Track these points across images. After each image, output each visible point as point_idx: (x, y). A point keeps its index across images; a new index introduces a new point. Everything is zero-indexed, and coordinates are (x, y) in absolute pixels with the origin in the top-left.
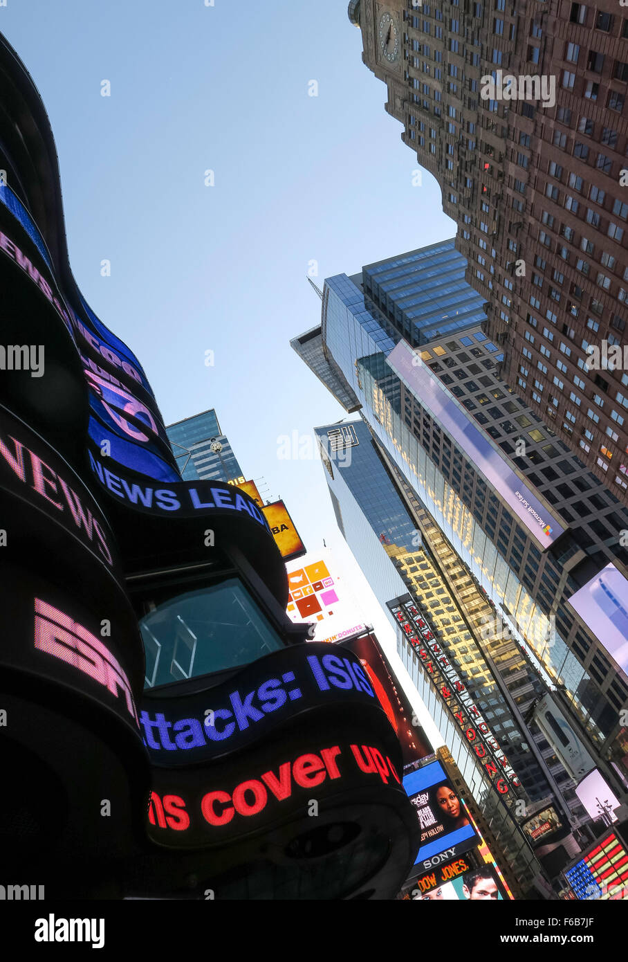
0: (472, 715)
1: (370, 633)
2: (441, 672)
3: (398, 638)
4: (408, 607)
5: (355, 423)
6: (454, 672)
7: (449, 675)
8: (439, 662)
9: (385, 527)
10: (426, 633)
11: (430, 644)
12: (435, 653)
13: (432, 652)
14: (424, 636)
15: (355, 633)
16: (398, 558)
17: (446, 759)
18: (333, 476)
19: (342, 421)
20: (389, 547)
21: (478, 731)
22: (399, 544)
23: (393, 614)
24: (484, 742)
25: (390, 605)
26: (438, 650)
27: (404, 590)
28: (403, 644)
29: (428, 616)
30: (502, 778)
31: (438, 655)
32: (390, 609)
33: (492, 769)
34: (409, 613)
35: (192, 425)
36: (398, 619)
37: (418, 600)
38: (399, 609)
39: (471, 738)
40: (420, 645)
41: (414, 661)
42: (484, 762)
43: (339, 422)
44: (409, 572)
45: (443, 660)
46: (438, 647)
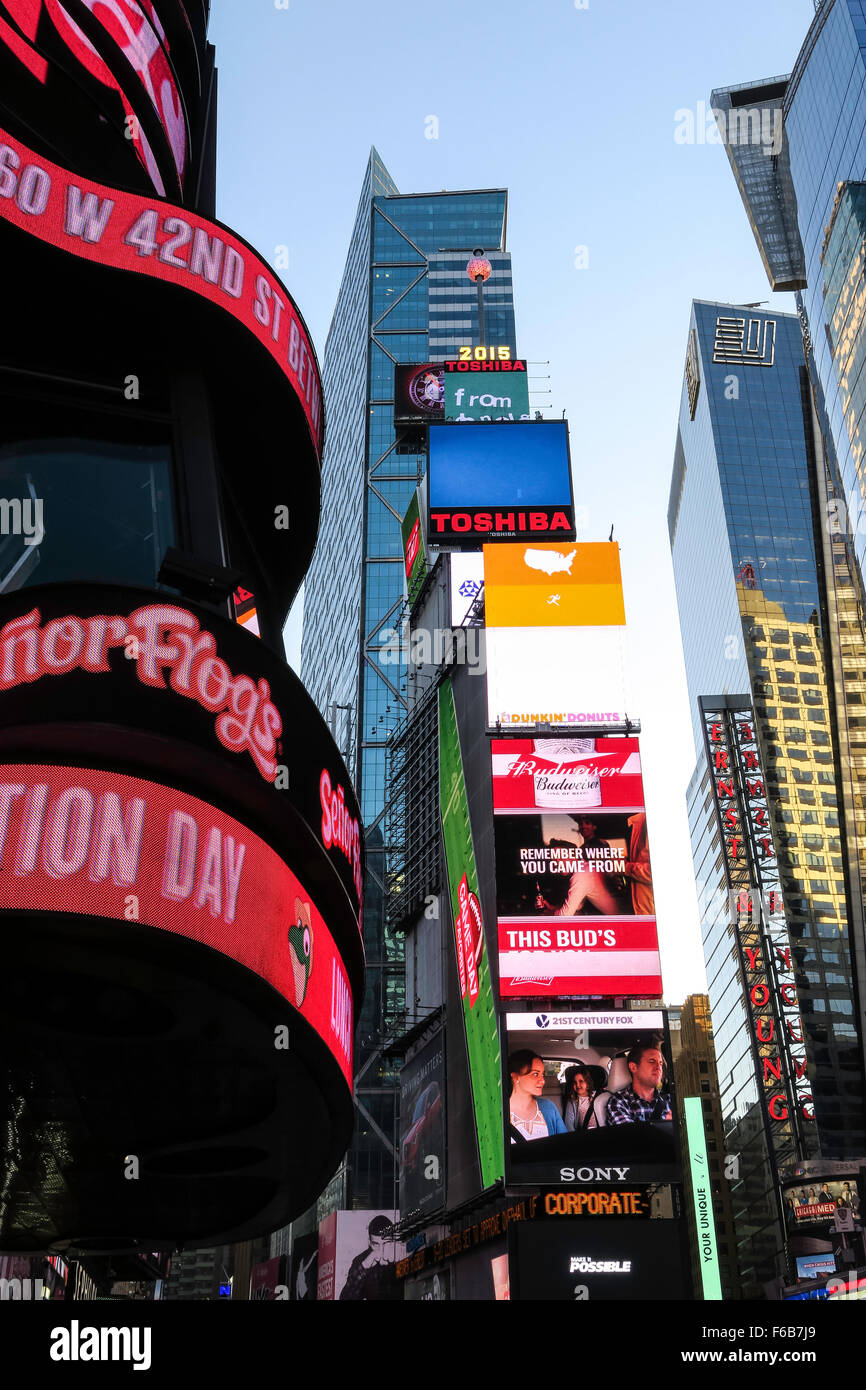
0: (778, 964)
1: (630, 735)
2: (751, 863)
3: (697, 771)
4: (740, 721)
5: (783, 319)
6: (776, 872)
7: (764, 875)
8: (755, 845)
9: (757, 551)
10: (752, 782)
11: (752, 804)
12: (754, 825)
13: (751, 821)
14: (747, 786)
15: (601, 724)
16: (759, 621)
17: (700, 1017)
18: (693, 413)
19: (758, 304)
20: (750, 593)
21: (776, 994)
22: (770, 594)
23: (704, 722)
24: (778, 1018)
25: (705, 704)
26: (762, 822)
27: (742, 686)
28: (703, 786)
29: (773, 752)
30: (784, 1094)
31: (759, 831)
32: (703, 711)
33: (772, 1068)
34: (737, 732)
35: (453, 208)
36: (710, 736)
37: (762, 713)
38: (719, 717)
39: (760, 1001)
40: (731, 799)
41: (710, 824)
42: (764, 1052)
43: (751, 306)
44: (770, 654)
45: (764, 844)
46: (766, 816)
